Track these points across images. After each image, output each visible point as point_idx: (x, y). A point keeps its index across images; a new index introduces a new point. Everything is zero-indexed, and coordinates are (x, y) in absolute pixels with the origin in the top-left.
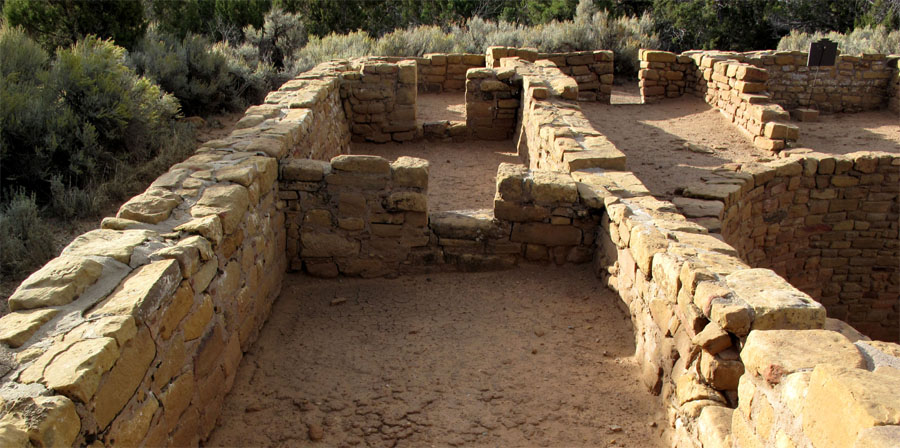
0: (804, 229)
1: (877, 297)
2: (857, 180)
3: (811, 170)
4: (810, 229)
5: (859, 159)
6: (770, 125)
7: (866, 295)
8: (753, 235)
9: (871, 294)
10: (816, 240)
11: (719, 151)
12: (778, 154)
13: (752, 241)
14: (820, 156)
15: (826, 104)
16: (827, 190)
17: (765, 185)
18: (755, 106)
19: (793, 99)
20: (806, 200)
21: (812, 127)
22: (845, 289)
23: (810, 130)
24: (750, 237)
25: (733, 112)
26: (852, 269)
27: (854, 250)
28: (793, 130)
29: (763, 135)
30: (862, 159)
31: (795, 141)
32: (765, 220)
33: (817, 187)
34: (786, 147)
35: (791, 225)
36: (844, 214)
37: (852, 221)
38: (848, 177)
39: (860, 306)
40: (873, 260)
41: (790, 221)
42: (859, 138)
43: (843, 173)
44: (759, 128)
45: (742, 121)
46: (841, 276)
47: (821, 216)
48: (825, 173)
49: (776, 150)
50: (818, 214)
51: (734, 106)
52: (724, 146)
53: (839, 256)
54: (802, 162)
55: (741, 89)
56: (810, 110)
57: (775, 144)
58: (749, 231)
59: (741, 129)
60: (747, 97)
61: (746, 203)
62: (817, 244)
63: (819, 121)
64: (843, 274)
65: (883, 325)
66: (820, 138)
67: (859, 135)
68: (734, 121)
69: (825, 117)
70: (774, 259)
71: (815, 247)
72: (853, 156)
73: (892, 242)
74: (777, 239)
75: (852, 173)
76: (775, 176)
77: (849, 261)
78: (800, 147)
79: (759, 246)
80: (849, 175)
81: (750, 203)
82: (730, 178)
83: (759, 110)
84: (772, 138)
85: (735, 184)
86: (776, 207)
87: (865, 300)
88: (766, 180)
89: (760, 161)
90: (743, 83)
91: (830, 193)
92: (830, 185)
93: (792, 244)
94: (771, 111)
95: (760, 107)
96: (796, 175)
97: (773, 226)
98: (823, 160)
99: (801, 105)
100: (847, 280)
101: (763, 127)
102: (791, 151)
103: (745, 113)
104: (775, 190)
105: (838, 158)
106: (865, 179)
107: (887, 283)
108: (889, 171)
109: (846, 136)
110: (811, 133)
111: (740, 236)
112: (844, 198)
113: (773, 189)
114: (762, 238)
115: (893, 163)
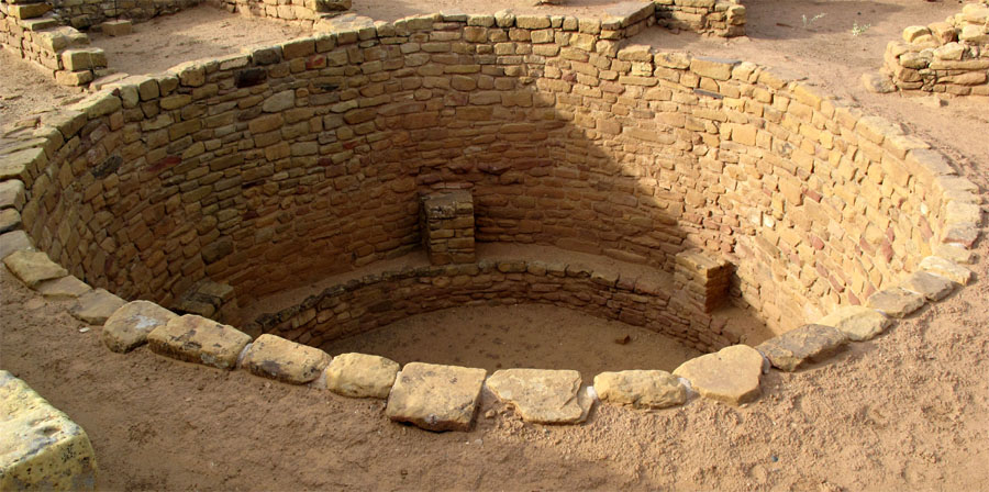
0: (149, 170)
1: (258, 216)
2: (190, 97)
3: (133, 100)
4: (157, 166)
5: (183, 73)
6: (67, 55)
7: (247, 217)
8: (87, 198)
9: (250, 214)
10: (169, 177)
11: (11, 102)
12: (88, 88)
13: (88, 206)
14: (137, 80)
15: (138, 10)
16: (160, 117)
17: (79, 133)
18: (42, 34)
19: (97, 12)
20: (138, 135)
21: (127, 42)
22: (221, 219)
23: (125, 46)
24: (83, 203)
25: (19, 46)
26: (220, 194)
27: (215, 174)
28: (97, 55)
29: (63, 69)
30: (187, 72)
31: (105, 67)
32: (95, 175)
33: (146, 117)
34: (94, 77)
35: (133, 170)
36: (189, 137)
37: (201, 143)
38: (178, 96)
39: (244, 230)
40: (239, 178)
41: (129, 165)
42: (182, 44)
43: (171, 93)
44: (55, 60)
45: (33, 55)
46: (212, 206)
47: (164, 149)
48: (151, 98)
49: (85, 84)
50: (159, 147)
51: (18, 38)
52: (16, 94)
53: (200, 185)
54: (117, 93)
55: (18, 16)
56: (121, 21)
57: (81, 78)
58: (78, 195)
59: (35, 64)
60: (29, 24)
61: (60, 166)
62: (171, 181)
63: (134, 32)
64: (212, 203)
65: (275, 242)
66: (137, 54)
67: (181, 41)
68: (23, 56)
69: (141, 25)
70: (126, 216)
71: (170, 185)
72: (178, 69)
73: (250, 152)
74: (120, 191)
75: (181, 90)
76: (89, 120)
77: (214, 187)
78: (112, 73)
79: (101, 209)
80: (179, 93)
81: (66, 163)
82: (27, 140)
83: (47, 38)
84: (74, 71)
85: (35, 147)
86: (104, 155)
87: (245, 223)
88: (77, 129)
89: (67, 103)
90: (17, 7)
91: (164, 120)
92: (161, 110)
93: (141, 192)
94: (64, 38)
95: (47, 34)
96: (116, 110)
97: (109, 178)
98: (142, 85)
99: (108, 18)
100: (220, 208)
101: (60, 60)
102: (102, 81)
103: (33, 44)
104: (94, 136)
105: (160, 77)
106: (199, 93)
107: (262, 197)
108: (220, 78)
109: (167, 45)
110: (125, 50)
111: (65, 208)
112: (182, 120)
113: (91, 135)
114: (101, 197)
115: (222, 68)
